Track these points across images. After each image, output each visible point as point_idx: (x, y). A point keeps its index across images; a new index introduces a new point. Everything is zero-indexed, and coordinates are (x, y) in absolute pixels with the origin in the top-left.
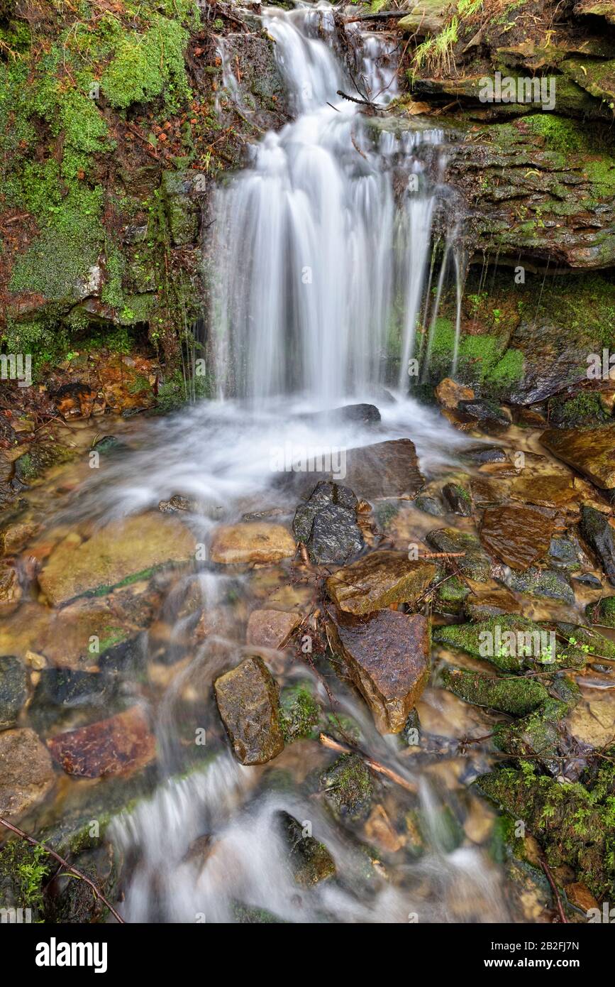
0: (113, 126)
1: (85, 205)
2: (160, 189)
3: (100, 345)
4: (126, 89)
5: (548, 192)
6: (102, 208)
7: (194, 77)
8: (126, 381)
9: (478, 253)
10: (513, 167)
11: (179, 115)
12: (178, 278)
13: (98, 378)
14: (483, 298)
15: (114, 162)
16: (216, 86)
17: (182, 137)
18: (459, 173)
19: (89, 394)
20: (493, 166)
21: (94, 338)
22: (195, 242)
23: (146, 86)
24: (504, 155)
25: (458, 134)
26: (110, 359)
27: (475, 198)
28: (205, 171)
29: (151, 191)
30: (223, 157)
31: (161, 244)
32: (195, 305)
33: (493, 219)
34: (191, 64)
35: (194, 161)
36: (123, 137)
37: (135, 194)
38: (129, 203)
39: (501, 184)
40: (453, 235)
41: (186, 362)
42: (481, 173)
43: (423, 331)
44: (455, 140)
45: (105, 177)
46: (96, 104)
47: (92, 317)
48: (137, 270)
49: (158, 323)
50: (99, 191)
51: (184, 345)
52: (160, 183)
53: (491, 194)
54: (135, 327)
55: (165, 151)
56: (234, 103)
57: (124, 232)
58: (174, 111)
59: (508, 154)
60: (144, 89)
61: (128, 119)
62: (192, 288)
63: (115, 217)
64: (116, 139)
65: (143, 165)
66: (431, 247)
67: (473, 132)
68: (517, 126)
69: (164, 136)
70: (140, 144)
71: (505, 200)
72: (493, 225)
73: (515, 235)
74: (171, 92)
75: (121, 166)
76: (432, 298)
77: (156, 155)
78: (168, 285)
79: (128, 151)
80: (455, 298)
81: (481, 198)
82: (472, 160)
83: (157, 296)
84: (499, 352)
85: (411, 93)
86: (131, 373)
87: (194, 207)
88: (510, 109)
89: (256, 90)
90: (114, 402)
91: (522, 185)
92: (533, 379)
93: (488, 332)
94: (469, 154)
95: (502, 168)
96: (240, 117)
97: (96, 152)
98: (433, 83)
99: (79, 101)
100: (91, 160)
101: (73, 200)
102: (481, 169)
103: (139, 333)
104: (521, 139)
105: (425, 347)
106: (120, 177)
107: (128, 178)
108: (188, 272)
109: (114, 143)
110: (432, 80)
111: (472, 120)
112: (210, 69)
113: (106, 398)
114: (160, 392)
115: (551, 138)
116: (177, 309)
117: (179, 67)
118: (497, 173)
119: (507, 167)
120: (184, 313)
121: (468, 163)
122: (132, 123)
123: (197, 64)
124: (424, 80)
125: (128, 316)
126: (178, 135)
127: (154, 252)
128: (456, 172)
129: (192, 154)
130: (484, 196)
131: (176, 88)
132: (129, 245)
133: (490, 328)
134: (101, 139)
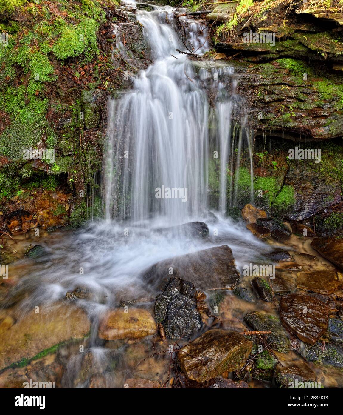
0: (57, 69)
1: (38, 108)
2: (80, 99)
3: (38, 186)
4: (65, 51)
5: (295, 97)
6: (47, 110)
7: (101, 44)
8: (51, 208)
9: (260, 130)
10: (274, 85)
11: (92, 62)
12: (87, 148)
13: (35, 206)
14: (265, 155)
15: (56, 86)
16: (113, 48)
17: (93, 73)
18: (244, 88)
19: (28, 217)
20: (263, 85)
21: (35, 182)
22: (97, 127)
23: (76, 49)
24: (268, 79)
25: (242, 69)
26: (43, 194)
27: (254, 101)
28: (105, 90)
29: (74, 100)
30: (115, 83)
31: (78, 129)
32: (96, 162)
33: (266, 112)
34: (100, 38)
35: (99, 85)
36: (62, 74)
37: (65, 102)
38: (62, 107)
39: (268, 94)
40: (244, 120)
41: (88, 195)
42: (256, 88)
43: (232, 174)
44: (241, 72)
45: (51, 93)
46: (49, 58)
47: (35, 170)
48: (64, 143)
49: (73, 173)
50: (46, 101)
51: (88, 185)
52: (80, 96)
53: (263, 99)
54: (60, 175)
55: (84, 80)
56: (121, 56)
57: (58, 122)
58: (90, 60)
59: (270, 79)
60: (75, 51)
61: (65, 65)
62: (95, 153)
63: (54, 114)
64: (58, 75)
65: (71, 87)
66: (232, 127)
67: (250, 68)
68: (273, 64)
69: (83, 73)
70: (71, 77)
71: (272, 102)
72: (266, 115)
73: (279, 121)
74: (89, 51)
75: (59, 88)
76: (235, 155)
77: (79, 83)
78: (81, 151)
79: (63, 80)
80: (249, 155)
81: (258, 101)
82: (251, 82)
83: (74, 157)
84: (279, 187)
85: (215, 48)
86: (55, 203)
87: (98, 109)
88: (269, 56)
89: (133, 49)
90: (43, 222)
91: (280, 94)
92: (302, 204)
93: (271, 175)
94: (249, 79)
95: (268, 85)
96: (125, 62)
97: (47, 81)
98: (227, 44)
99: (40, 57)
100: (43, 85)
101: (31, 106)
102: (256, 86)
103: (62, 179)
104: (276, 71)
105: (233, 184)
106: (58, 93)
107: (63, 94)
108: (92, 144)
109: (57, 77)
110: (226, 43)
111: (248, 61)
112: (110, 40)
113: (39, 219)
114: (72, 215)
115: (293, 70)
116: (85, 165)
117: (94, 39)
118: (265, 88)
119: (270, 85)
120: (89, 167)
121: (249, 84)
122: (67, 67)
123: (103, 38)
124: (221, 43)
125: (56, 170)
126: (91, 72)
127: (74, 133)
128: (243, 88)
129: (98, 81)
130: (260, 100)
131: (91, 49)
132: (60, 129)
133: (272, 172)
134: (50, 75)
